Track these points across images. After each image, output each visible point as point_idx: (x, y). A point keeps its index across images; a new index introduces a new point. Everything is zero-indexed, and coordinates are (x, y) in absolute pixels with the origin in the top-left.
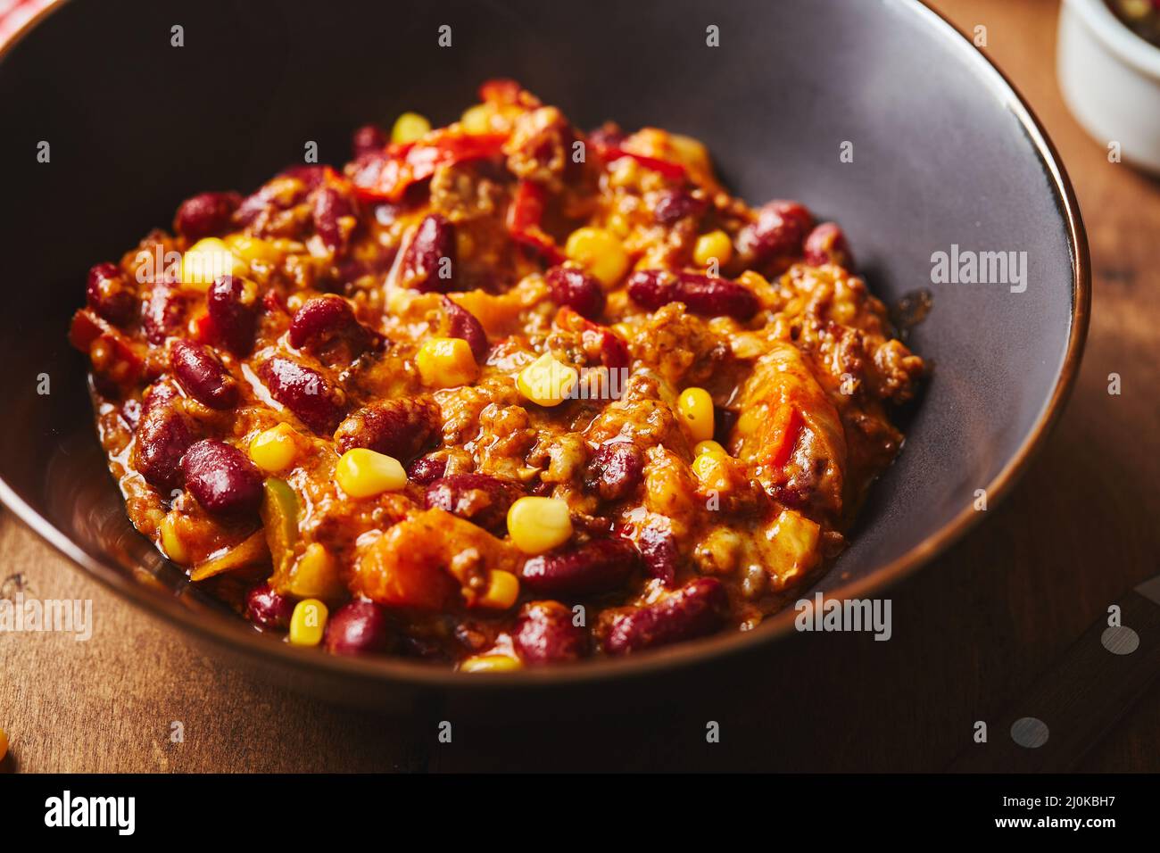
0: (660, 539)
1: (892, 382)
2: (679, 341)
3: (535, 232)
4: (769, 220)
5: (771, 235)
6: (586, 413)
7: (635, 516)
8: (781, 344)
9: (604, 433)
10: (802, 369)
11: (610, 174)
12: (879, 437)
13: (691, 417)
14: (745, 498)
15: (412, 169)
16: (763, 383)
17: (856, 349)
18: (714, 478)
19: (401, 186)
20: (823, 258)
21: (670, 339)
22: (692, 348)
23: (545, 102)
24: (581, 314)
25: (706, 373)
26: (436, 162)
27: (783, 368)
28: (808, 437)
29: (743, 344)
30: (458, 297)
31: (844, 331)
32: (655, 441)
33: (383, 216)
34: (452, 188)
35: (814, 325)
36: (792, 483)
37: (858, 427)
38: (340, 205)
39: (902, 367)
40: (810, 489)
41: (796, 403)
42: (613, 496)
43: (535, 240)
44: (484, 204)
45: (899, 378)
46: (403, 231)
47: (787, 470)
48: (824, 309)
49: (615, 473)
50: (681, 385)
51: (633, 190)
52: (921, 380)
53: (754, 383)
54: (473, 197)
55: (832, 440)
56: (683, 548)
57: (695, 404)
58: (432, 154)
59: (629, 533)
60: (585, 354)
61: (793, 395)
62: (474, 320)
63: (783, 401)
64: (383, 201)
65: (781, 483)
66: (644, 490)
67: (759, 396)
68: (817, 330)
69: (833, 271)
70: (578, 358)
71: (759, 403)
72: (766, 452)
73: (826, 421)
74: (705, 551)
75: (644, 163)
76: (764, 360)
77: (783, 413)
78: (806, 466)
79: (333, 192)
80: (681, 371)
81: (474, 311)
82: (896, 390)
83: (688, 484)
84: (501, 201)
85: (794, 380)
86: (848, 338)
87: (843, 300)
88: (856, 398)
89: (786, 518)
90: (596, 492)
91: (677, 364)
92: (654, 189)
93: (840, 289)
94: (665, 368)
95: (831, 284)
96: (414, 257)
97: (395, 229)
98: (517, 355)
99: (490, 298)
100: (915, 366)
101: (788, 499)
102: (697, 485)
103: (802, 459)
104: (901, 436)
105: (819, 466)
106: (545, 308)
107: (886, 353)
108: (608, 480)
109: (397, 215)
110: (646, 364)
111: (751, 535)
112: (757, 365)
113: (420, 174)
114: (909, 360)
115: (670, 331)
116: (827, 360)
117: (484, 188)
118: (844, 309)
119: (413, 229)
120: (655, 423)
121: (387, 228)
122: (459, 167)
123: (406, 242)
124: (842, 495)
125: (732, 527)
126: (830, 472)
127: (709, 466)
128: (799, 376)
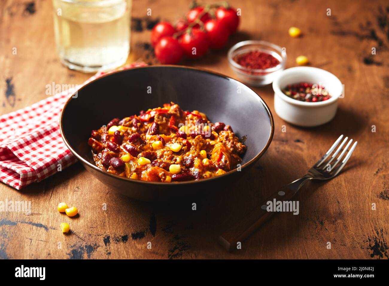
0: (197, 172)
1: (240, 149)
2: (200, 141)
3: (174, 126)
4: (217, 124)
5: (218, 127)
6: (183, 153)
7: (192, 169)
8: (219, 142)
9: (186, 156)
10: (223, 146)
11: (188, 117)
12: (237, 159)
13: (202, 154)
14: (212, 166)
15: (151, 115)
16: (216, 149)
17: (233, 143)
18: (206, 162)
19: (149, 118)
20: (227, 130)
21: (199, 141)
22: (203, 143)
23: (175, 104)
24: (182, 137)
25: (205, 148)
26: (155, 114)
27: (219, 145)
28: (224, 157)
29: (212, 142)
30: (160, 135)
31: (230, 140)
32: (195, 157)
33: (145, 124)
34: (158, 118)
35: (225, 140)
36: (221, 164)
37: (233, 157)
38: (137, 121)
39: (241, 147)
40: (224, 165)
41: (222, 151)
42: (188, 166)
43: (174, 127)
44: (164, 121)
45: (241, 149)
46: (149, 126)
47: (220, 162)
48: (227, 138)
49: (188, 162)
50: (200, 150)
51: (192, 119)
52: (245, 149)
53: (214, 149)
54: (162, 120)
55: (228, 157)
56: (201, 174)
57: (203, 152)
58: (155, 112)
59: (191, 172)
60: (183, 144)
61: (221, 150)
62: (163, 138)
63: (219, 150)
64: (145, 121)
65: (219, 165)
66: (194, 165)
67: (215, 151)
68: (226, 140)
69: (229, 132)
70: (182, 145)
71: (215, 152)
72: (216, 159)
73: (227, 154)
74: (205, 175)
75: (194, 115)
76: (216, 145)
77: (219, 152)
78: (223, 161)
79: (136, 119)
80: (201, 147)
81: (162, 137)
82: (240, 151)
83: (202, 163)
84: (167, 121)
85: (221, 147)
86: (231, 141)
87: (231, 136)
88: (233, 151)
89: (219, 170)
90: (185, 165)
91: (200, 146)
92: (196, 119)
93: (230, 134)
94: (198, 147)
95: (228, 134)
96: (152, 129)
97: (147, 126)
98: (171, 144)
99: (165, 136)
100: (244, 147)
101: (220, 167)
102: (203, 163)
103: (223, 160)
104: (241, 159)
105: (226, 161)
106: (176, 138)
107: (239, 145)
108: (187, 163)
109: (148, 124)
110: (194, 146)
111: (213, 173)
112: (215, 146)
113: (152, 116)
114: (243, 146)
115: (199, 140)
116: (227, 145)
117: (164, 118)
118: (231, 138)
119: (151, 125)
120: (196, 154)
121: (146, 126)
122: (160, 115)
123: (150, 127)
124: (230, 167)
125: (210, 171)
126: (228, 162)
127: (205, 161)
128: (222, 147)
